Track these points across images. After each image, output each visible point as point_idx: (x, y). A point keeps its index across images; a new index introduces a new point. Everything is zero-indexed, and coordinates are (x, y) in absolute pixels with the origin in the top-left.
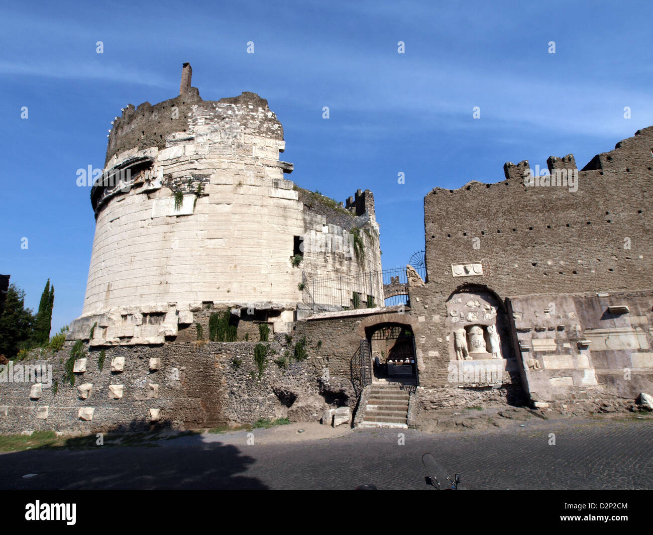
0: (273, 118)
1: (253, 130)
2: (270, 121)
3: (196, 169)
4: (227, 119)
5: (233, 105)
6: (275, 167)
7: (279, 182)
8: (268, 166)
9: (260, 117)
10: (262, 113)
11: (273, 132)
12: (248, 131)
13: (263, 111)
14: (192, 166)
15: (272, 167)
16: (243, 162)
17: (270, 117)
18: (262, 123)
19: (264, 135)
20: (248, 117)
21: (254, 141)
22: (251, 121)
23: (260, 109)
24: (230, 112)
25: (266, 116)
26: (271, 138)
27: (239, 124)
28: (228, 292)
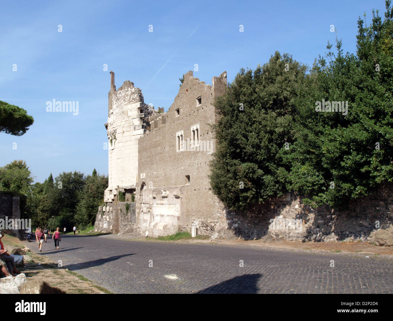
0: (135, 91)
1: (127, 102)
2: (133, 94)
3: (114, 127)
4: (120, 99)
5: (121, 91)
6: (136, 118)
7: (136, 127)
8: (134, 119)
9: (130, 94)
10: (130, 90)
11: (134, 99)
12: (126, 103)
13: (130, 89)
14: (113, 126)
15: (135, 118)
16: (124, 121)
17: (133, 91)
18: (130, 96)
19: (131, 103)
20: (126, 96)
21: (128, 108)
22: (126, 97)
23: (129, 89)
24: (120, 96)
25: (132, 92)
26: (134, 103)
27: (123, 100)
28: (122, 181)
